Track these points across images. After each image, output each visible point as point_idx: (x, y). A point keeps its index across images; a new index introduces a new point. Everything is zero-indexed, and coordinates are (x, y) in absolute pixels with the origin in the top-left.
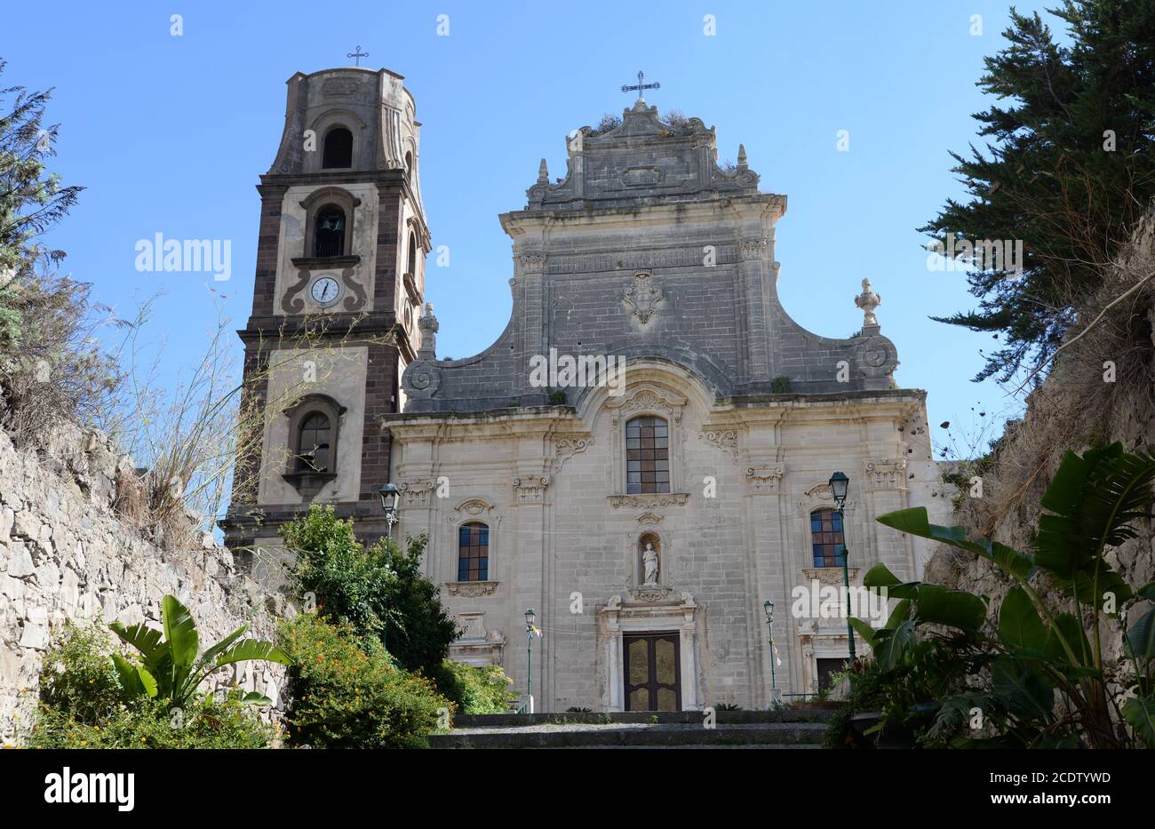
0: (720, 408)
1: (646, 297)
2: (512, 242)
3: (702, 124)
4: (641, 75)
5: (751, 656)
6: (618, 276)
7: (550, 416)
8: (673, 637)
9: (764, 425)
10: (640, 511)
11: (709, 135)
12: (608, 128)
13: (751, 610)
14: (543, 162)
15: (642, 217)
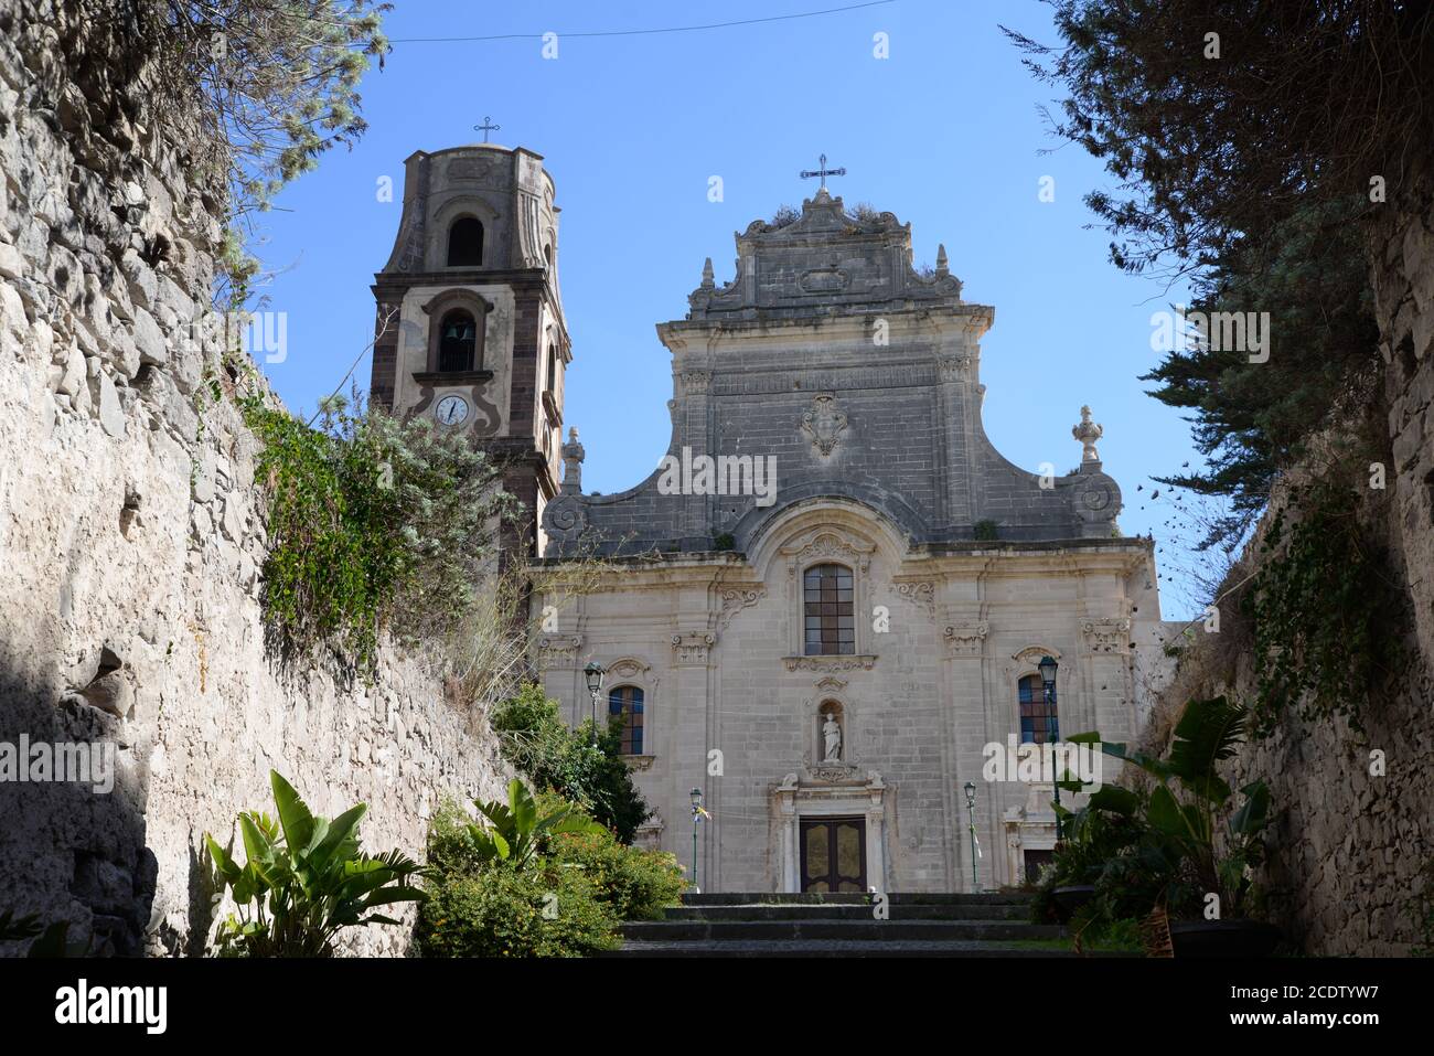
0: (914, 557)
1: (829, 424)
2: (671, 356)
3: (895, 219)
4: (823, 159)
5: (948, 846)
6: (795, 399)
7: (716, 563)
8: (858, 823)
9: (965, 577)
10: (820, 676)
11: (904, 233)
12: (785, 222)
13: (948, 791)
14: (708, 261)
15: (825, 330)
